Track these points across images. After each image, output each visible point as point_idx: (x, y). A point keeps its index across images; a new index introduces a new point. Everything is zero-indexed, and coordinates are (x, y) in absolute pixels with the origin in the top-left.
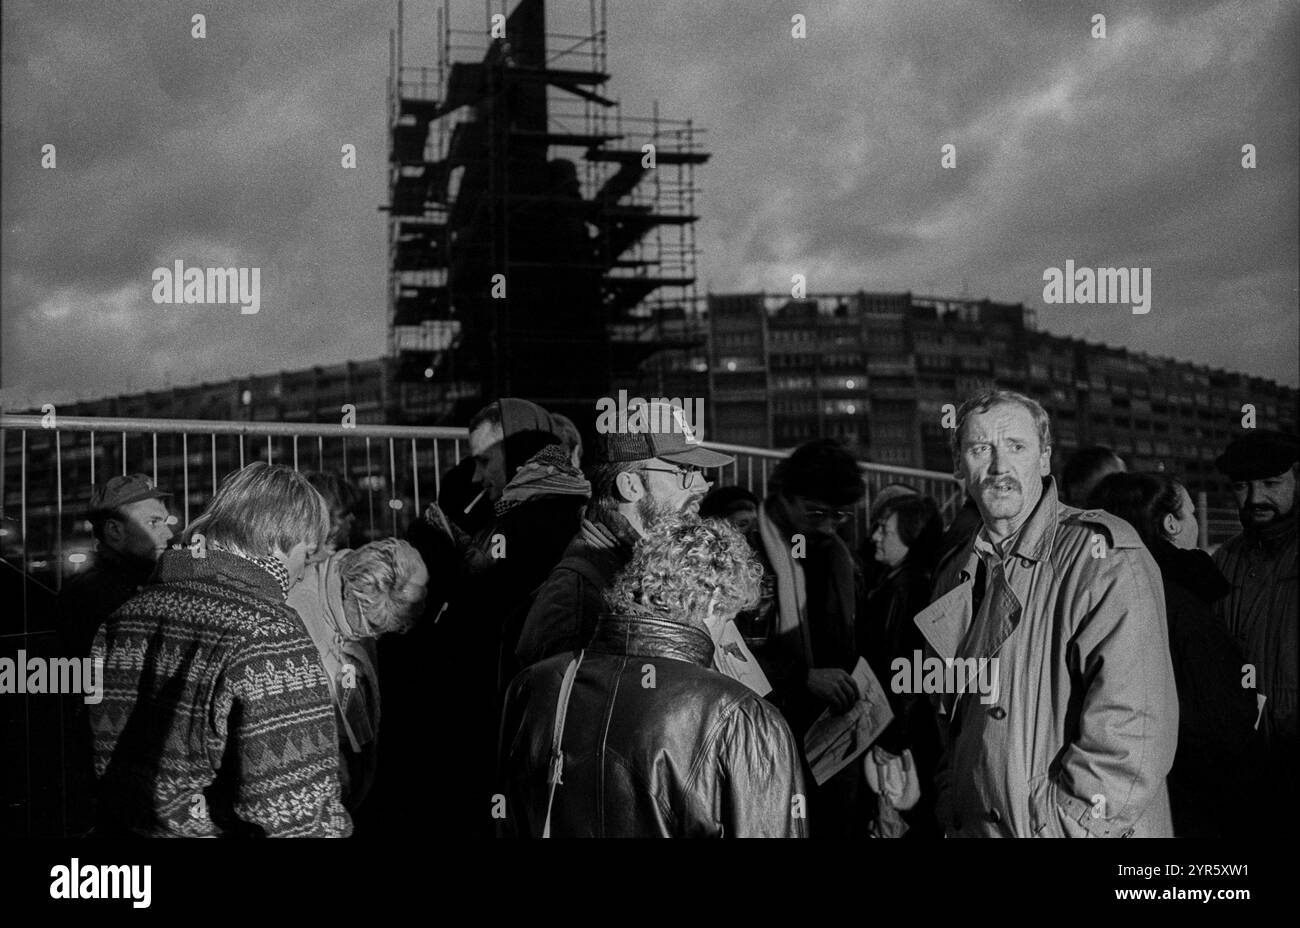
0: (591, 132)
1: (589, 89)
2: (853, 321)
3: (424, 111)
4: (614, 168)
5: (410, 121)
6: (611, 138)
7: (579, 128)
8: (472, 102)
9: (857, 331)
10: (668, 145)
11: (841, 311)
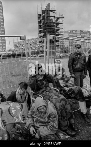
1: (54, 12)
3: (40, 15)
4: (56, 19)
5: (39, 16)
6: (56, 16)
7: (53, 15)
8: (44, 14)
9: (76, 33)
10: (61, 17)
11: (75, 32)
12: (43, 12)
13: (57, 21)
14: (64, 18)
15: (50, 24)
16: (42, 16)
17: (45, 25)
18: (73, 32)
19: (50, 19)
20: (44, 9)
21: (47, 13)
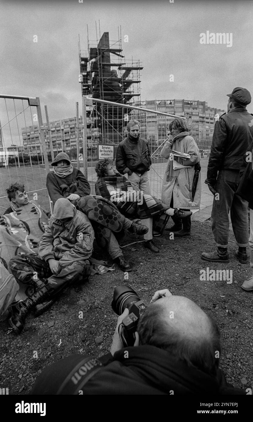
0: (119, 63)
1: (118, 53)
2: (173, 105)
3: (86, 60)
5: (83, 62)
6: (123, 64)
8: (95, 57)
9: (173, 107)
10: (135, 66)
11: (171, 103)
12: (93, 52)
13: (127, 76)
14: (142, 68)
15: (111, 83)
16: (91, 62)
17: (98, 86)
18: (165, 103)
19: (109, 71)
20: (96, 47)
21: (103, 57)
